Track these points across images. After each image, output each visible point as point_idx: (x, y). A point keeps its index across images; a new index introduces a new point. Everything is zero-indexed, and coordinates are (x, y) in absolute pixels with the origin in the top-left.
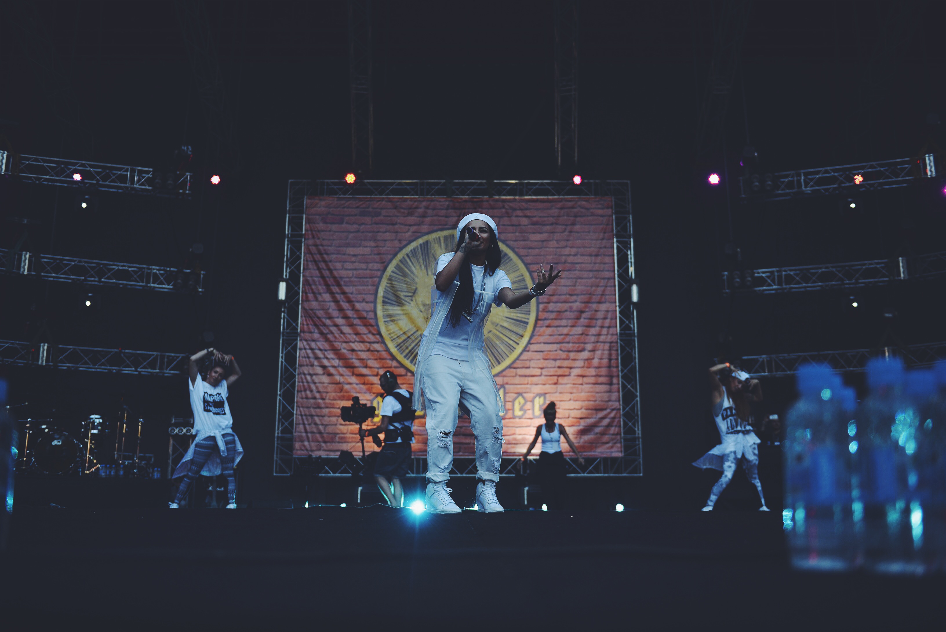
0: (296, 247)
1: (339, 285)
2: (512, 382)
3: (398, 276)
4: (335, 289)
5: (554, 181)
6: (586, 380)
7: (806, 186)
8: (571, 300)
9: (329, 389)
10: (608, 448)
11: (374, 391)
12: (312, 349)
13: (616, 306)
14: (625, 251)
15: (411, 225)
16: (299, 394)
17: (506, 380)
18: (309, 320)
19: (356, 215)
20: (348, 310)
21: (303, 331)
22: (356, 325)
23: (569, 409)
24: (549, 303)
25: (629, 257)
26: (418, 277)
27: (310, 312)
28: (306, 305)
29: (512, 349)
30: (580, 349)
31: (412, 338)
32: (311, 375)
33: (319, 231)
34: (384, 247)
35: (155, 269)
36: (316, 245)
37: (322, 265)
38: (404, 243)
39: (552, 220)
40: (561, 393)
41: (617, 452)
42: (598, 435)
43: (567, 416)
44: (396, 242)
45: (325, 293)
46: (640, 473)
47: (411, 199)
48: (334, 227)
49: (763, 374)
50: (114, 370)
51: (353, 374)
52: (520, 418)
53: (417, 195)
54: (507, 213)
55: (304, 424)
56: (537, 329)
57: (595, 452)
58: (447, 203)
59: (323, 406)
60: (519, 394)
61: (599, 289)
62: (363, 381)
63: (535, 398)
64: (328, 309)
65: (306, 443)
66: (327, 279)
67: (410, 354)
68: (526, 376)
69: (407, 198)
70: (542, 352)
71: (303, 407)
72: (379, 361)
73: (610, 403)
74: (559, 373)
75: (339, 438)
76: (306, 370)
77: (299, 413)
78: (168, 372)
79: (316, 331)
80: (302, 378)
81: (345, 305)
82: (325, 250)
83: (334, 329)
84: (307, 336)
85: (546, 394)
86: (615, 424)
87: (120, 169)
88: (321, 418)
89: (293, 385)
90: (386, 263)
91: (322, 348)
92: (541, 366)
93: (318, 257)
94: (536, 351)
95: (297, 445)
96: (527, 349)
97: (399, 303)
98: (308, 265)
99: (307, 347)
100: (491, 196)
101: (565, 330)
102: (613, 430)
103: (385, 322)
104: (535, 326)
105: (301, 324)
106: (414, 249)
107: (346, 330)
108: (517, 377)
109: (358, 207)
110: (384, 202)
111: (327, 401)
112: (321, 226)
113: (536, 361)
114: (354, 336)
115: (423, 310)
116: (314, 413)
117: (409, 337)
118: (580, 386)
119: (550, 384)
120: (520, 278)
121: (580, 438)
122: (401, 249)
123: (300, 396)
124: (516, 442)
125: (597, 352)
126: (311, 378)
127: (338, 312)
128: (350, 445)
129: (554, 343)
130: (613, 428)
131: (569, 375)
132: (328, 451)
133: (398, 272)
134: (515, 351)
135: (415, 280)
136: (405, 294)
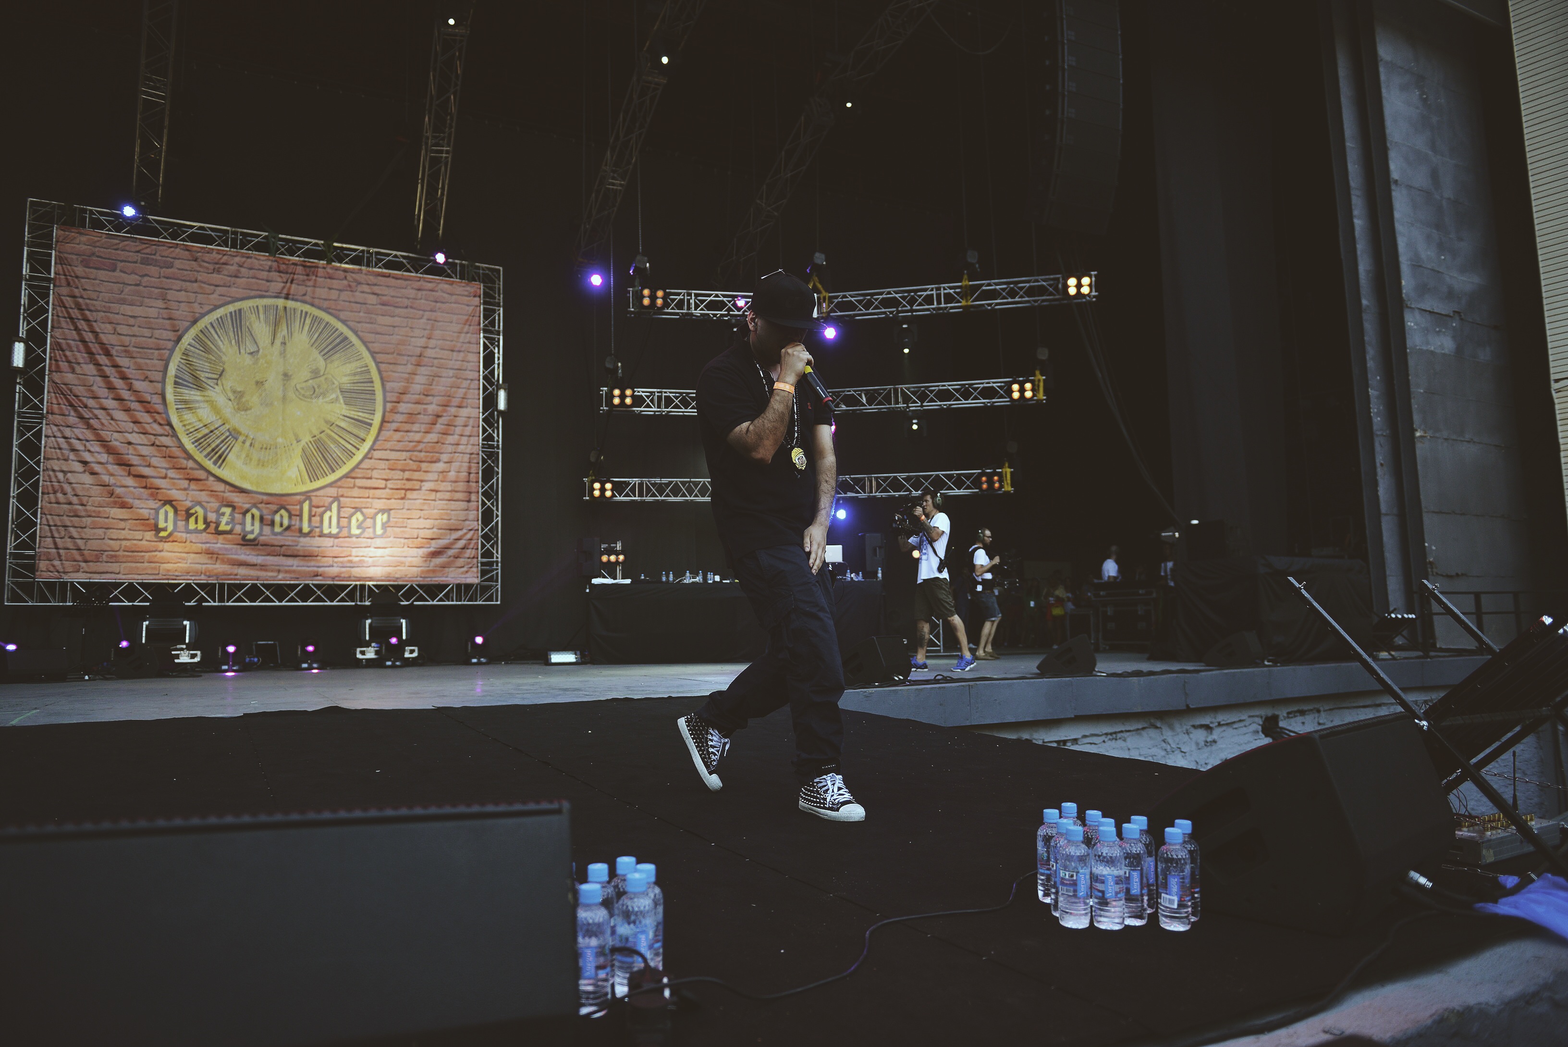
0: (40, 294)
1: (108, 354)
2: (350, 494)
3: (197, 351)
4: (102, 359)
5: (411, 255)
6: (439, 495)
8: (425, 402)
9: (93, 493)
10: (462, 573)
11: (160, 497)
12: (65, 438)
13: (479, 412)
14: (492, 347)
15: (216, 286)
16: (46, 496)
17: (341, 491)
18: (61, 398)
19: (136, 262)
20: (123, 389)
21: (51, 412)
22: (134, 410)
23: (418, 528)
24: (398, 402)
25: (496, 355)
26: (226, 355)
27: (63, 386)
28: (56, 377)
29: (351, 455)
30: (434, 459)
31: (218, 432)
32: (64, 472)
33: (77, 277)
34: (178, 310)
36: (74, 297)
37: (82, 325)
38: (207, 308)
39: (406, 302)
40: (408, 509)
41: (473, 578)
42: (452, 559)
43: (416, 537)
44: (196, 305)
45: (86, 363)
46: (497, 601)
47: (218, 252)
48: (102, 274)
49: (633, 498)
51: (129, 474)
52: (358, 537)
53: (227, 247)
54: (350, 286)
55: (53, 537)
56: (383, 433)
57: (447, 577)
58: (269, 263)
59: (83, 514)
60: (357, 509)
61: (460, 390)
62: (144, 485)
63: (377, 514)
64: (92, 385)
65: (57, 563)
66: (90, 345)
67: (212, 454)
68: (366, 488)
69: (213, 249)
70: (387, 460)
71: (51, 515)
72: (168, 459)
73: (467, 522)
74: (407, 487)
75: (107, 556)
76: (56, 465)
77: (45, 522)
79: (72, 413)
80: (49, 476)
81: (118, 383)
82: (87, 304)
83: (100, 413)
84: (58, 419)
85: (391, 510)
86: (471, 546)
88: (79, 530)
89: (36, 485)
90: (180, 333)
91: (81, 437)
92: (386, 477)
93: (75, 313)
94: (380, 460)
95: (43, 565)
96: (370, 456)
97: (198, 385)
98: (59, 322)
99: (59, 434)
100: (330, 261)
101: (417, 437)
102: (469, 553)
103: (177, 409)
104: (380, 429)
105: (48, 402)
106: (221, 317)
107: (120, 415)
108: (356, 488)
109: (138, 252)
110: (178, 250)
111: (88, 508)
112: (80, 270)
113: (379, 471)
114: (132, 424)
115: (232, 398)
116: (69, 524)
117: (212, 432)
118: (433, 502)
119: (396, 499)
120: (363, 369)
121: (430, 561)
122: (203, 315)
123: (47, 499)
124: (352, 565)
125: (453, 464)
126: (64, 477)
127: (106, 390)
128: (124, 565)
129: (403, 451)
130: (469, 551)
131: (420, 489)
132: (91, 573)
133: (198, 346)
134: (355, 457)
135: (221, 358)
136: (207, 375)
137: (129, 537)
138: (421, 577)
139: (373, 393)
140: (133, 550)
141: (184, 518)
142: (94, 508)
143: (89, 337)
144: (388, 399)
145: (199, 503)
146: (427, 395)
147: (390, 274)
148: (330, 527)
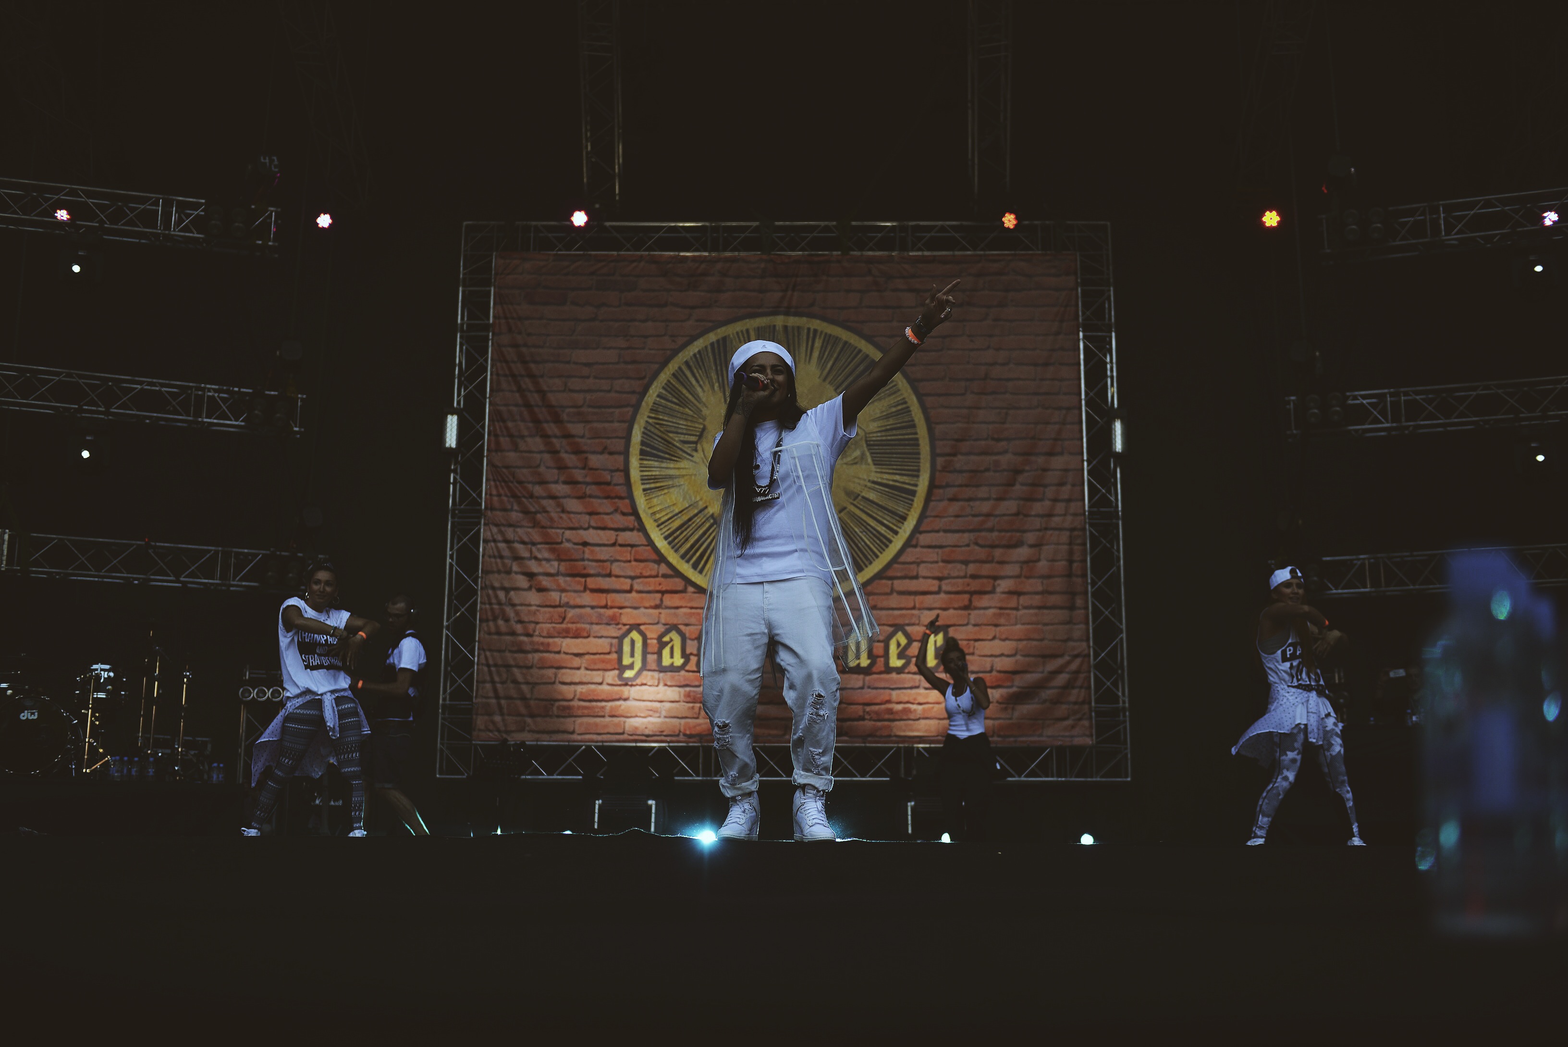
0: (476, 349)
1: (557, 420)
2: (885, 604)
3: (670, 404)
4: (551, 428)
5: (965, 223)
6: (1023, 600)
7: (1448, 233)
8: (996, 450)
9: (540, 618)
10: (1065, 729)
11: (624, 620)
12: (507, 541)
13: (1083, 461)
14: (1101, 354)
15: (693, 308)
16: (484, 625)
18: (503, 488)
19: (589, 289)
20: (576, 468)
21: (490, 507)
22: (590, 496)
23: (991, 656)
24: (955, 455)
25: (1108, 367)
26: (707, 407)
27: (504, 470)
28: (496, 458)
29: (886, 543)
30: (1013, 541)
31: (698, 520)
32: (507, 590)
33: (520, 318)
34: (643, 348)
35: (211, 390)
36: (515, 345)
37: (527, 383)
38: (680, 341)
40: (975, 625)
41: (1083, 737)
42: (1047, 705)
43: (988, 669)
44: (666, 339)
45: (531, 436)
46: (1127, 777)
47: (694, 259)
48: (548, 311)
49: (1362, 590)
50: (136, 579)
51: (586, 588)
52: (899, 670)
53: (705, 251)
54: (876, 283)
55: (493, 682)
56: (932, 504)
57: (1041, 735)
58: (762, 265)
59: (528, 648)
60: (897, 627)
61: (1050, 427)
62: (603, 603)
64: (539, 466)
65: (498, 718)
66: (536, 409)
68: (910, 593)
69: (686, 257)
70: (941, 547)
71: (490, 650)
72: (634, 563)
73: (1071, 644)
74: (972, 588)
75: (558, 708)
76: (496, 580)
77: (483, 661)
78: (237, 584)
79: (516, 507)
80: (488, 596)
81: (570, 459)
82: (532, 355)
83: (548, 504)
84: (498, 516)
85: (949, 626)
86: (1079, 683)
87: (143, 201)
88: (524, 671)
89: (472, 609)
90: (646, 381)
91: (526, 539)
92: (939, 574)
93: (518, 368)
94: (929, 547)
95: (480, 721)
96: (914, 542)
97: (672, 454)
98: (499, 383)
99: (499, 537)
100: (847, 250)
101: (986, 507)
102: (1075, 694)
103: (644, 490)
104: (928, 499)
105: (486, 494)
106: (699, 352)
107: (573, 505)
108: (895, 594)
109: (593, 273)
110: (642, 264)
112: (524, 308)
113: (930, 565)
114: (588, 517)
116: (512, 662)
117: (690, 519)
118: (1014, 612)
119: (955, 609)
120: (900, 407)
121: (1013, 709)
122: (675, 352)
123: (486, 629)
124: (891, 717)
125: (1045, 548)
126: (506, 597)
127: (555, 471)
128: (579, 720)
129: (963, 531)
130: (1075, 691)
131: (993, 591)
132: (538, 732)
133: (669, 396)
134: (891, 546)
135: (701, 411)
136: (682, 438)
137: (584, 680)
138: (999, 736)
139: (915, 443)
140: (590, 698)
141: (656, 650)
142: (542, 640)
143: (535, 398)
144: (938, 451)
145: (674, 627)
146: (998, 440)
147: (935, 256)
148: (858, 657)
